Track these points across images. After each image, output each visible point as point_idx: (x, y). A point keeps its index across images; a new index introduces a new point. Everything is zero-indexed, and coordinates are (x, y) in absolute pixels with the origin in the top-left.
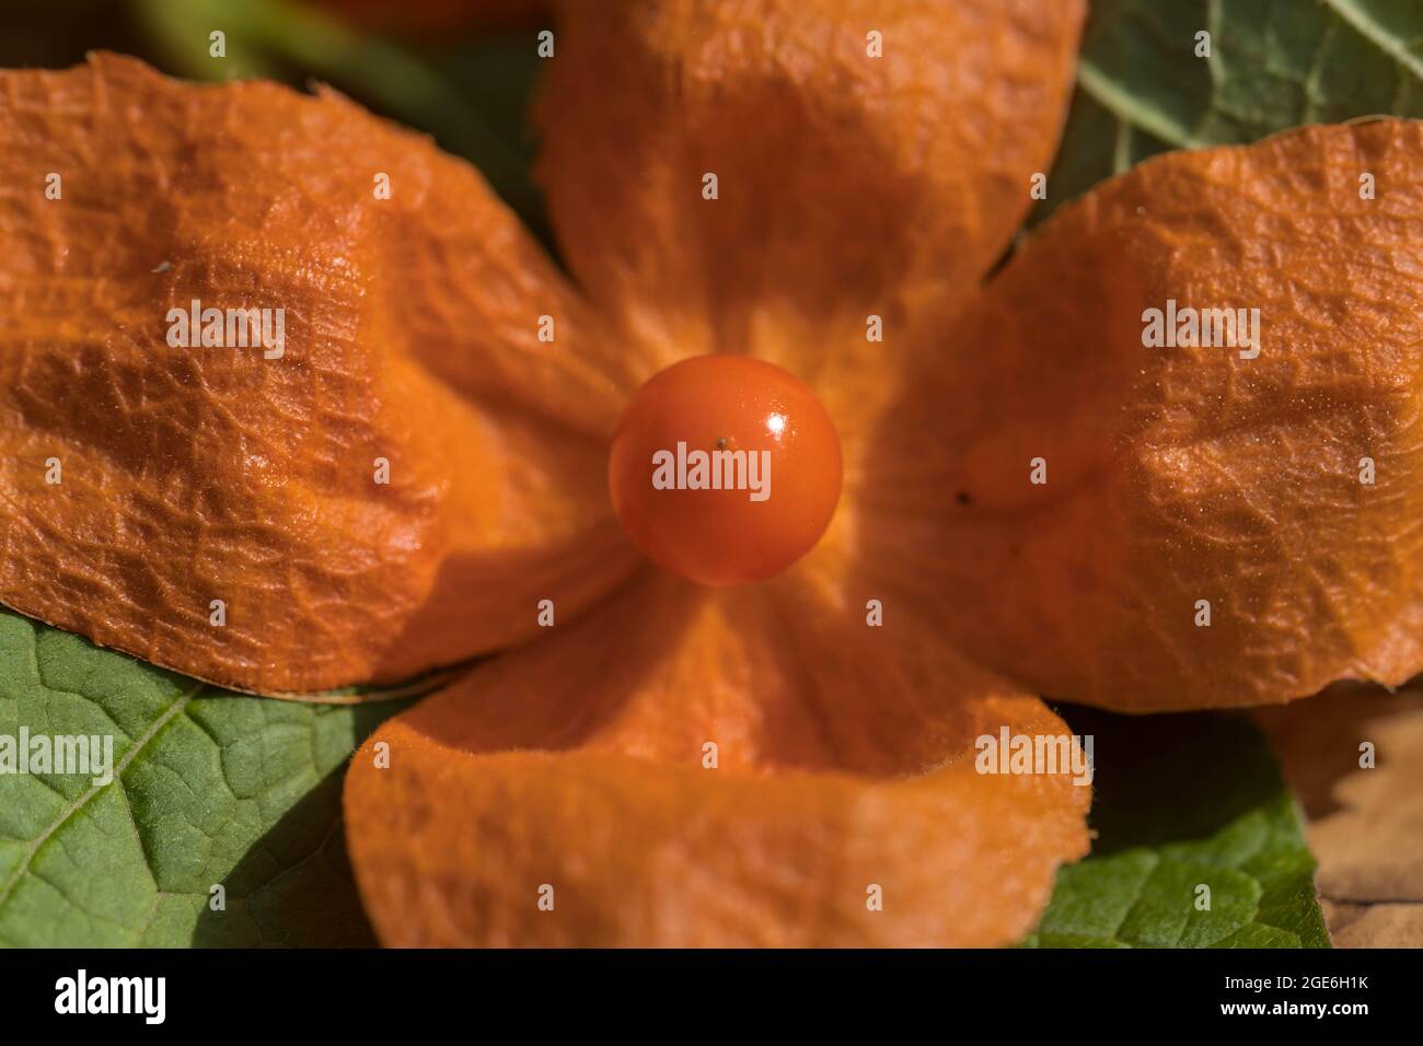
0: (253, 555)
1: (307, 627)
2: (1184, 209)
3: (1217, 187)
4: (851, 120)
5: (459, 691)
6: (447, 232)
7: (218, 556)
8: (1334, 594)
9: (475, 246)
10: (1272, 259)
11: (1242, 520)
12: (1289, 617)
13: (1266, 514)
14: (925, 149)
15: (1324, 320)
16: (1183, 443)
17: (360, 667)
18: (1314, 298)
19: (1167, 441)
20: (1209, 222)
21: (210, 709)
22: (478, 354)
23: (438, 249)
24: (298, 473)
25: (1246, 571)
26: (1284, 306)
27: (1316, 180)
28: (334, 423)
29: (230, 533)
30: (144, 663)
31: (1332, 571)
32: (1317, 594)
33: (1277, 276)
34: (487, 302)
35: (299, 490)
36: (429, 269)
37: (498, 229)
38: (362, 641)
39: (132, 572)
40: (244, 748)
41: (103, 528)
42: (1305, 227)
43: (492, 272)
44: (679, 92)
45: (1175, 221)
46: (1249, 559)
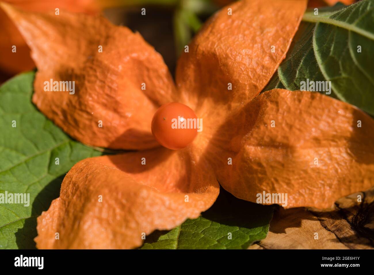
0: (85, 115)
1: (94, 133)
2: (274, 100)
3: (281, 97)
4: (225, 65)
5: (125, 156)
6: (150, 66)
7: (79, 114)
8: (276, 186)
9: (156, 71)
10: (283, 114)
11: (260, 164)
12: (266, 187)
13: (264, 164)
14: (240, 75)
15: (287, 129)
16: (254, 145)
17: (105, 144)
18: (287, 124)
19: (250, 144)
20: (277, 103)
21: (73, 143)
22: (153, 92)
23: (148, 69)
24: (98, 103)
25: (260, 175)
26: (281, 124)
27: (300, 101)
28: (108, 95)
29: (81, 110)
30: (62, 130)
31: (277, 181)
32: (273, 184)
33: (283, 118)
34: (156, 82)
35: (97, 106)
36: (146, 73)
37: (163, 69)
38: (107, 140)
39: (64, 112)
40: (75, 152)
41: (62, 103)
42: (292, 109)
43: (159, 77)
44: (196, 51)
45: (272, 101)
46: (260, 173)
